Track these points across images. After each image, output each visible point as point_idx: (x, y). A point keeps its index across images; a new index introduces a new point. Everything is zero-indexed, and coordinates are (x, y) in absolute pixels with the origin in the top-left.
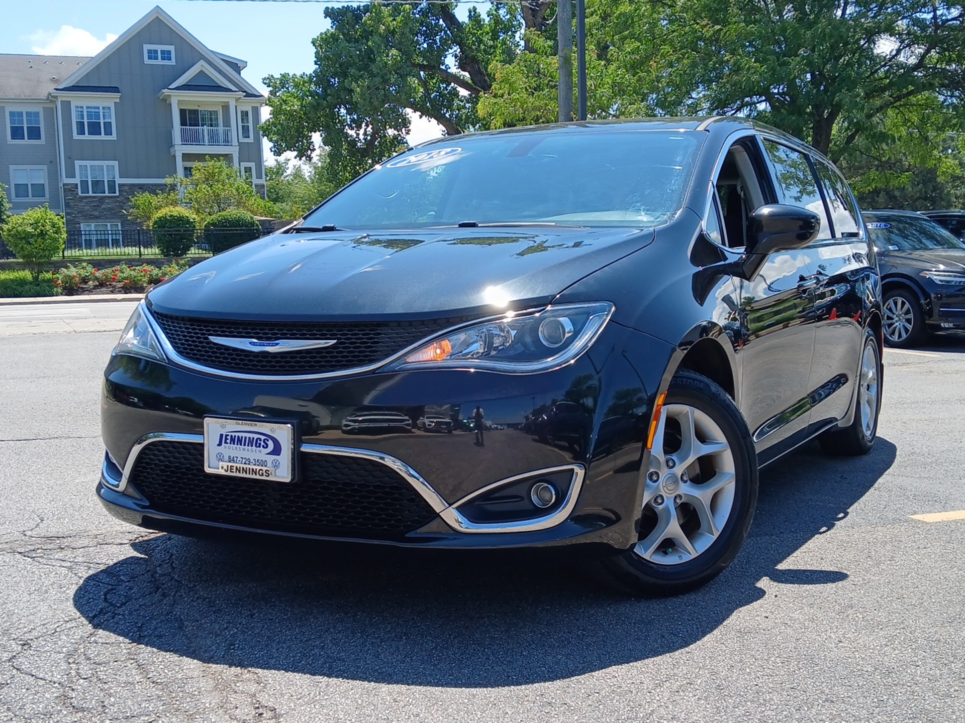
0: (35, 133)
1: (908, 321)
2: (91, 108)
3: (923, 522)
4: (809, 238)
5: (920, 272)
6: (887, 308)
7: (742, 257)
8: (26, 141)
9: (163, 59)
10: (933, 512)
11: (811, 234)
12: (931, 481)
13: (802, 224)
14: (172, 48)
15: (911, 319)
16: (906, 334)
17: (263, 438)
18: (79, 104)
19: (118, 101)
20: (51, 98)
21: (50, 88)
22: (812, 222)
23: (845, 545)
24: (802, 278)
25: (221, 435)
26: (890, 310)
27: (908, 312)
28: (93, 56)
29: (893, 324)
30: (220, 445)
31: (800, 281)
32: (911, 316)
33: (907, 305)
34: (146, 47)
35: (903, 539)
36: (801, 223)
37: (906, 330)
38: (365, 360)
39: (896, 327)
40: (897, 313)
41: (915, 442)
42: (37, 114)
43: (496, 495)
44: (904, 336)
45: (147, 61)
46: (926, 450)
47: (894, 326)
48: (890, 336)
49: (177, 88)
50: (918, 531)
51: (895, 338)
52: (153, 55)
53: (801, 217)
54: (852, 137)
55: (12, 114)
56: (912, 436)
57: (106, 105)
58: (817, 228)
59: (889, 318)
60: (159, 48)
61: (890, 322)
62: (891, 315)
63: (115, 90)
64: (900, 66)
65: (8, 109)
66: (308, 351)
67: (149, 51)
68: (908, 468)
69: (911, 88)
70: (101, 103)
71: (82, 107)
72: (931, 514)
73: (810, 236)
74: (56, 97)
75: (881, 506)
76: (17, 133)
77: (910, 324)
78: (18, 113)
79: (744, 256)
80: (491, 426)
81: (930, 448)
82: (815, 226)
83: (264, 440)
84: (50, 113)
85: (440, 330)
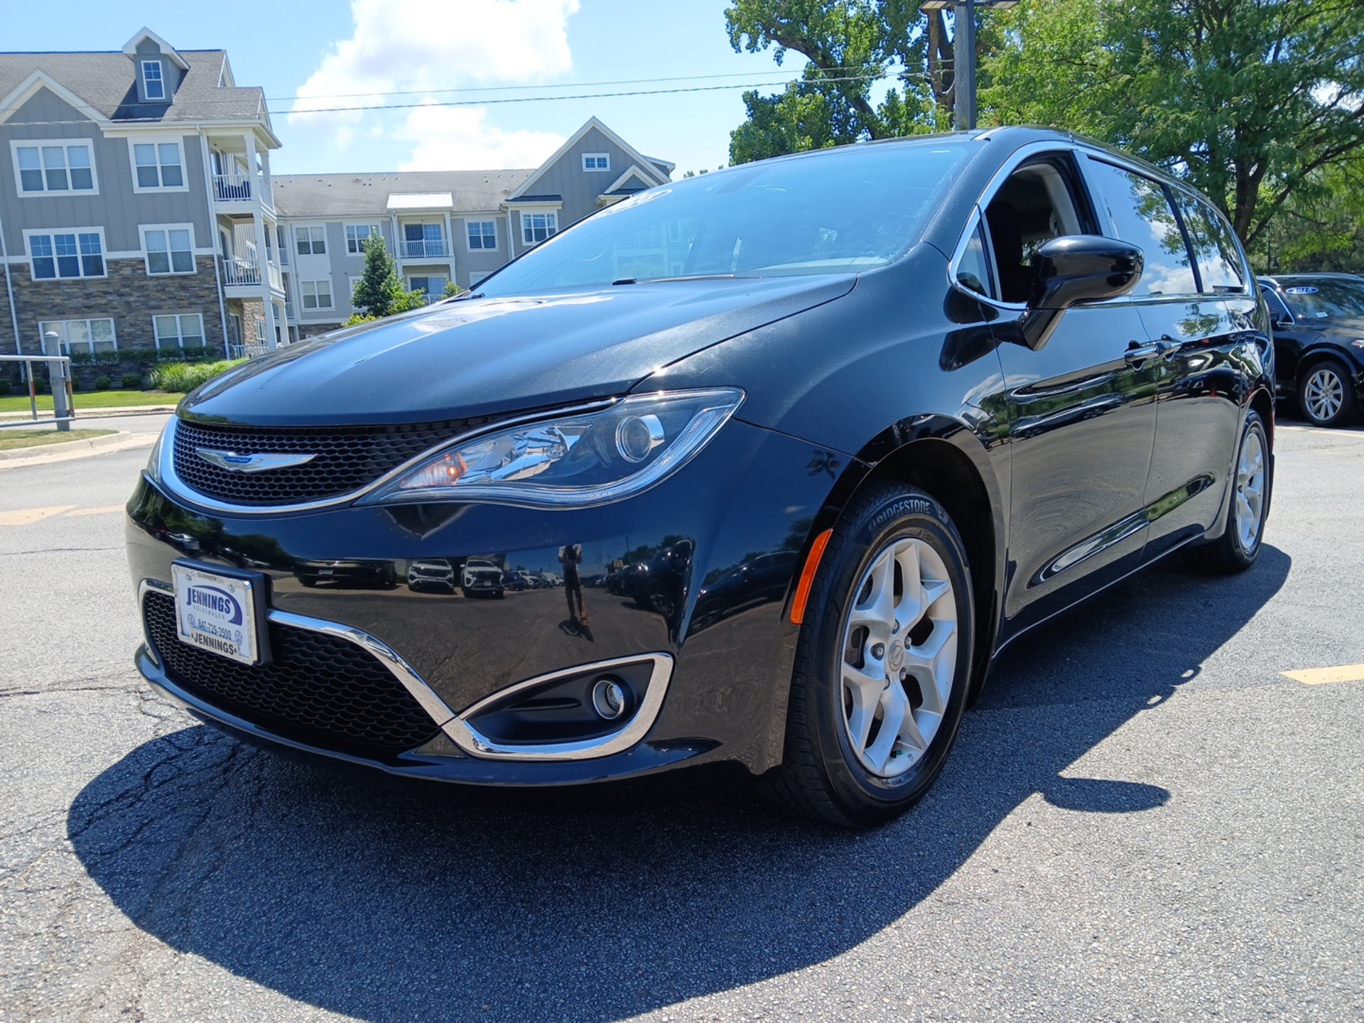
0: (490, 242)
1: (1337, 397)
2: (537, 216)
3: (1301, 684)
4: (1126, 282)
5: (1352, 342)
6: (1312, 383)
7: (1023, 314)
8: (483, 250)
9: (599, 166)
10: (1320, 667)
11: (1130, 277)
12: (1328, 613)
13: (1114, 264)
14: (607, 156)
15: (1340, 395)
16: (1334, 411)
17: (225, 598)
18: (527, 213)
19: (560, 208)
20: (503, 209)
21: (501, 199)
22: (1130, 261)
23: (1172, 724)
24: (1134, 345)
25: (189, 589)
26: (1316, 384)
27: (1336, 387)
28: (537, 167)
29: (1319, 400)
30: (189, 603)
31: (1130, 349)
32: (1340, 391)
33: (1336, 379)
34: (585, 156)
35: (1262, 716)
36: (1113, 262)
37: (1334, 407)
38: (347, 485)
39: (1321, 405)
40: (1324, 388)
41: (1318, 552)
42: (491, 224)
43: (538, 697)
44: (1331, 414)
45: (585, 169)
46: (1331, 564)
47: (1320, 402)
48: (1315, 414)
49: (612, 193)
50: (1290, 700)
51: (1321, 417)
52: (590, 163)
53: (1114, 252)
54: (1283, 196)
55: (470, 225)
56: (1317, 542)
57: (551, 212)
58: (1138, 267)
59: (1314, 394)
60: (596, 156)
61: (1315, 398)
62: (1316, 390)
63: (557, 198)
64: (1341, 112)
65: (467, 220)
66: (284, 471)
67: (587, 160)
68: (1299, 592)
69: (1354, 138)
70: (545, 212)
71: (543, 216)
72: (1316, 669)
73: (1128, 280)
74: (507, 208)
75: (1247, 653)
76: (475, 242)
77: (1339, 400)
78: (475, 224)
79: (1026, 313)
80: (554, 581)
81: (1336, 561)
82: (1134, 266)
83: (227, 600)
84: (503, 222)
85: (451, 437)
